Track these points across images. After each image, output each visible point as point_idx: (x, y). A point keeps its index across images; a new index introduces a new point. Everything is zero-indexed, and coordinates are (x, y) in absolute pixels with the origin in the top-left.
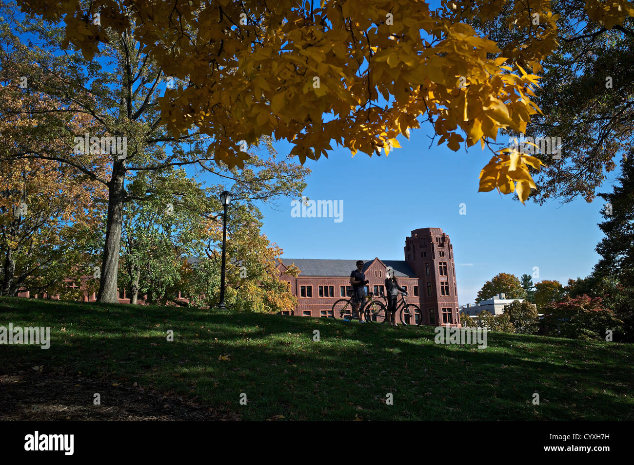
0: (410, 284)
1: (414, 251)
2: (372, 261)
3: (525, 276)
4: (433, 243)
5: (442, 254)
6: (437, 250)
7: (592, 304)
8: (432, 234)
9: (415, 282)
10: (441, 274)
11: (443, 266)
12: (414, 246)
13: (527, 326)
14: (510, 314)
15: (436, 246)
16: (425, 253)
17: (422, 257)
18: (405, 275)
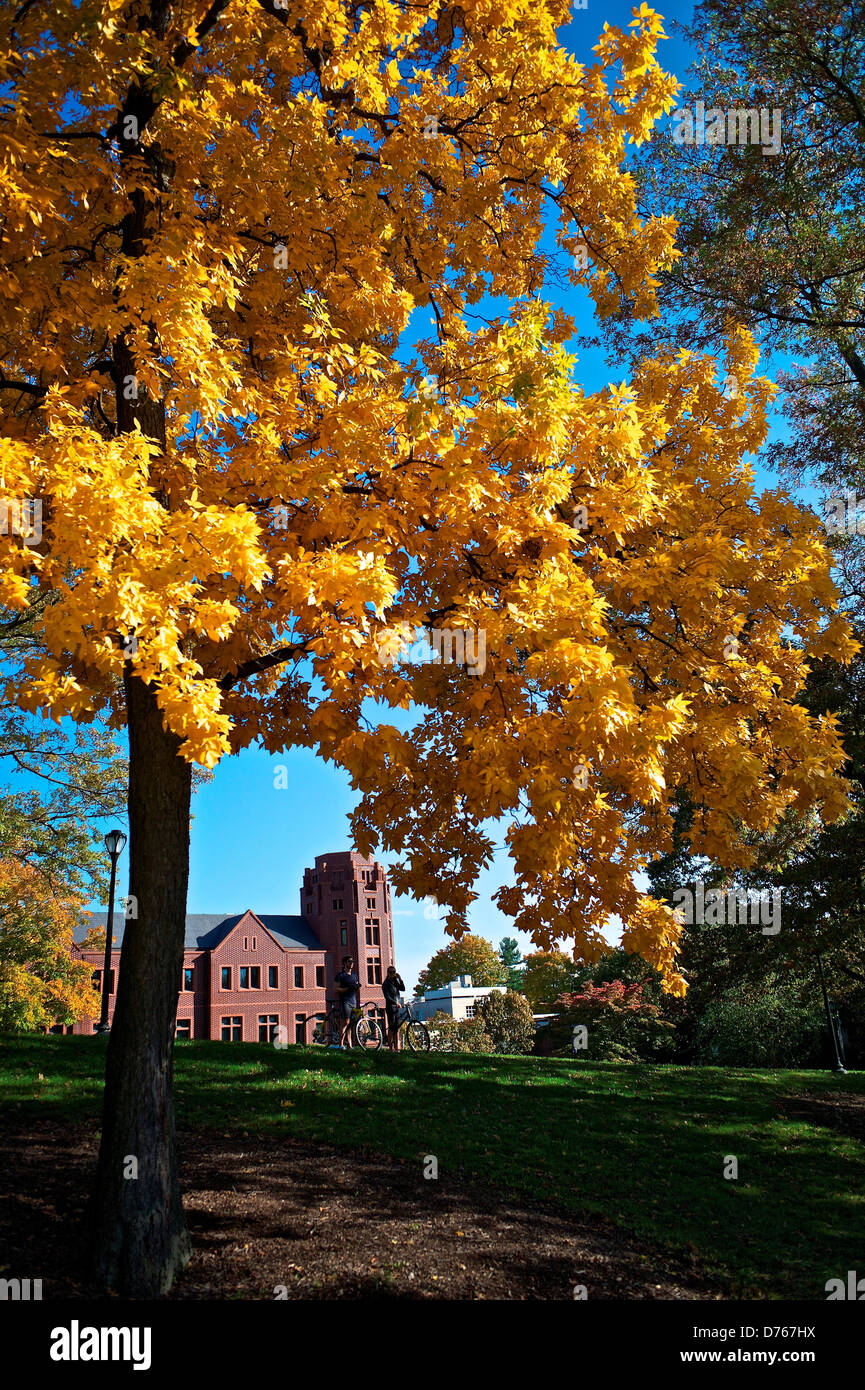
0: (310, 963)
1: (320, 898)
2: (241, 916)
3: (506, 940)
4: (356, 882)
5: (371, 903)
6: (363, 895)
7: (627, 996)
8: (354, 863)
9: (318, 958)
10: (369, 943)
11: (372, 926)
12: (320, 887)
13: (513, 1040)
14: (484, 1017)
15: (361, 887)
16: (341, 901)
17: (335, 908)
18: (301, 945)
